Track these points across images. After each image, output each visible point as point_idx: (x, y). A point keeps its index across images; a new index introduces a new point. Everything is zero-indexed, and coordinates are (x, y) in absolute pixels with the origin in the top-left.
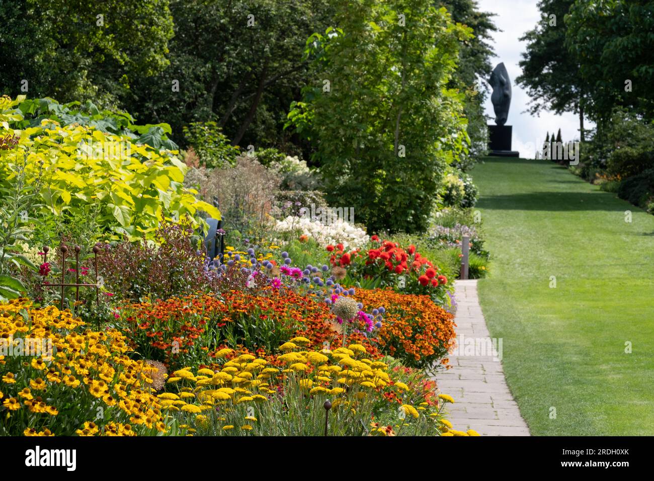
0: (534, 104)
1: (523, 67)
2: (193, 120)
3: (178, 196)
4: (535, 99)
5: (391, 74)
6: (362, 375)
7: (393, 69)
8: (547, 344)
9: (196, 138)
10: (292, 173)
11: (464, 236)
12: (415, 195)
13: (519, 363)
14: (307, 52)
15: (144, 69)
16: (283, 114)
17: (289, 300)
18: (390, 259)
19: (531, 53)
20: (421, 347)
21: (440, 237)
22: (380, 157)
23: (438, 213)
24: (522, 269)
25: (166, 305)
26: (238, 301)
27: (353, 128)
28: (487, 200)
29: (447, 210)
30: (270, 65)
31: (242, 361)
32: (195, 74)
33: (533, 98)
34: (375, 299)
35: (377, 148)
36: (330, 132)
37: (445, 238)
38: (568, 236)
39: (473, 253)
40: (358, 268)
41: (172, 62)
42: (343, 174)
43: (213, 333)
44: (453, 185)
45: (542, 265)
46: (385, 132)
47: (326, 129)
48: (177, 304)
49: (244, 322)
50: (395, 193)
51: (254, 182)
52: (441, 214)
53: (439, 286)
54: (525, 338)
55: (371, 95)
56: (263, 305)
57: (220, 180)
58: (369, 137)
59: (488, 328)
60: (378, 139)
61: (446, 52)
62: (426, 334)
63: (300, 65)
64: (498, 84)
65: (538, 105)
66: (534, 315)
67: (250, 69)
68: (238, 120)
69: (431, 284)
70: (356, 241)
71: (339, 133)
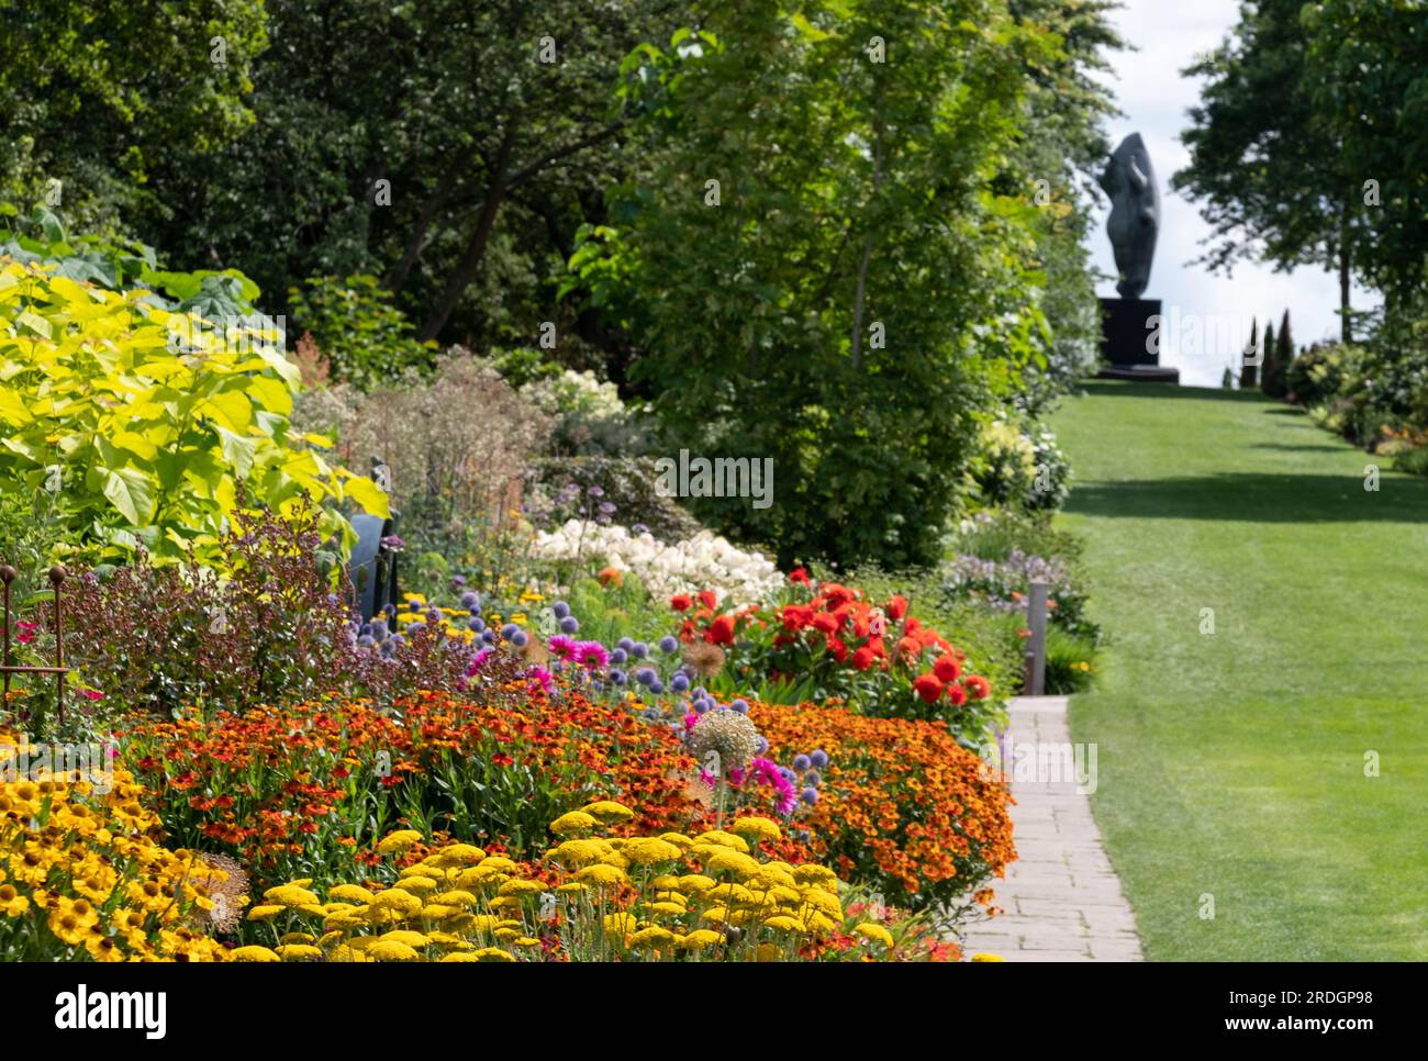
0: (1219, 243)
1: (1192, 146)
2: (315, 271)
3: (279, 453)
4: (1223, 231)
5: (845, 152)
6: (770, 897)
7: (850, 139)
8: (1252, 861)
9: (322, 319)
10: (578, 414)
11: (1033, 581)
12: (905, 471)
13: (1179, 908)
14: (622, 92)
15: (185, 136)
16: (555, 260)
17: (573, 717)
18: (838, 632)
19: (1213, 109)
20: (920, 860)
21: (970, 584)
22: (812, 371)
23: (964, 524)
24: (1187, 670)
25: (244, 727)
26: (438, 718)
27: (744, 295)
28: (1096, 491)
29: (989, 515)
30: (522, 130)
31: (449, 862)
32: (321, 149)
33: (1215, 227)
34: (799, 729)
35: (806, 349)
36: (681, 306)
37: (984, 587)
38: (1309, 588)
39: (1056, 629)
40: (754, 655)
41: (260, 115)
42: (714, 416)
43: (370, 801)
44: (1004, 451)
45: (1239, 662)
46: (826, 305)
47: (670, 298)
48: (272, 724)
49: (452, 773)
50: (854, 466)
51: (481, 425)
52: (974, 526)
53: (967, 706)
54: (1194, 844)
55: (791, 207)
56: (504, 729)
57: (389, 417)
58: (786, 321)
59: (1096, 821)
60: (807, 325)
61: (990, 96)
62: (935, 823)
63: (602, 129)
64: (1126, 190)
65: (1231, 246)
66: (1218, 787)
67: (469, 139)
68: (437, 276)
69: (947, 699)
70: (748, 587)
71: (704, 307)
